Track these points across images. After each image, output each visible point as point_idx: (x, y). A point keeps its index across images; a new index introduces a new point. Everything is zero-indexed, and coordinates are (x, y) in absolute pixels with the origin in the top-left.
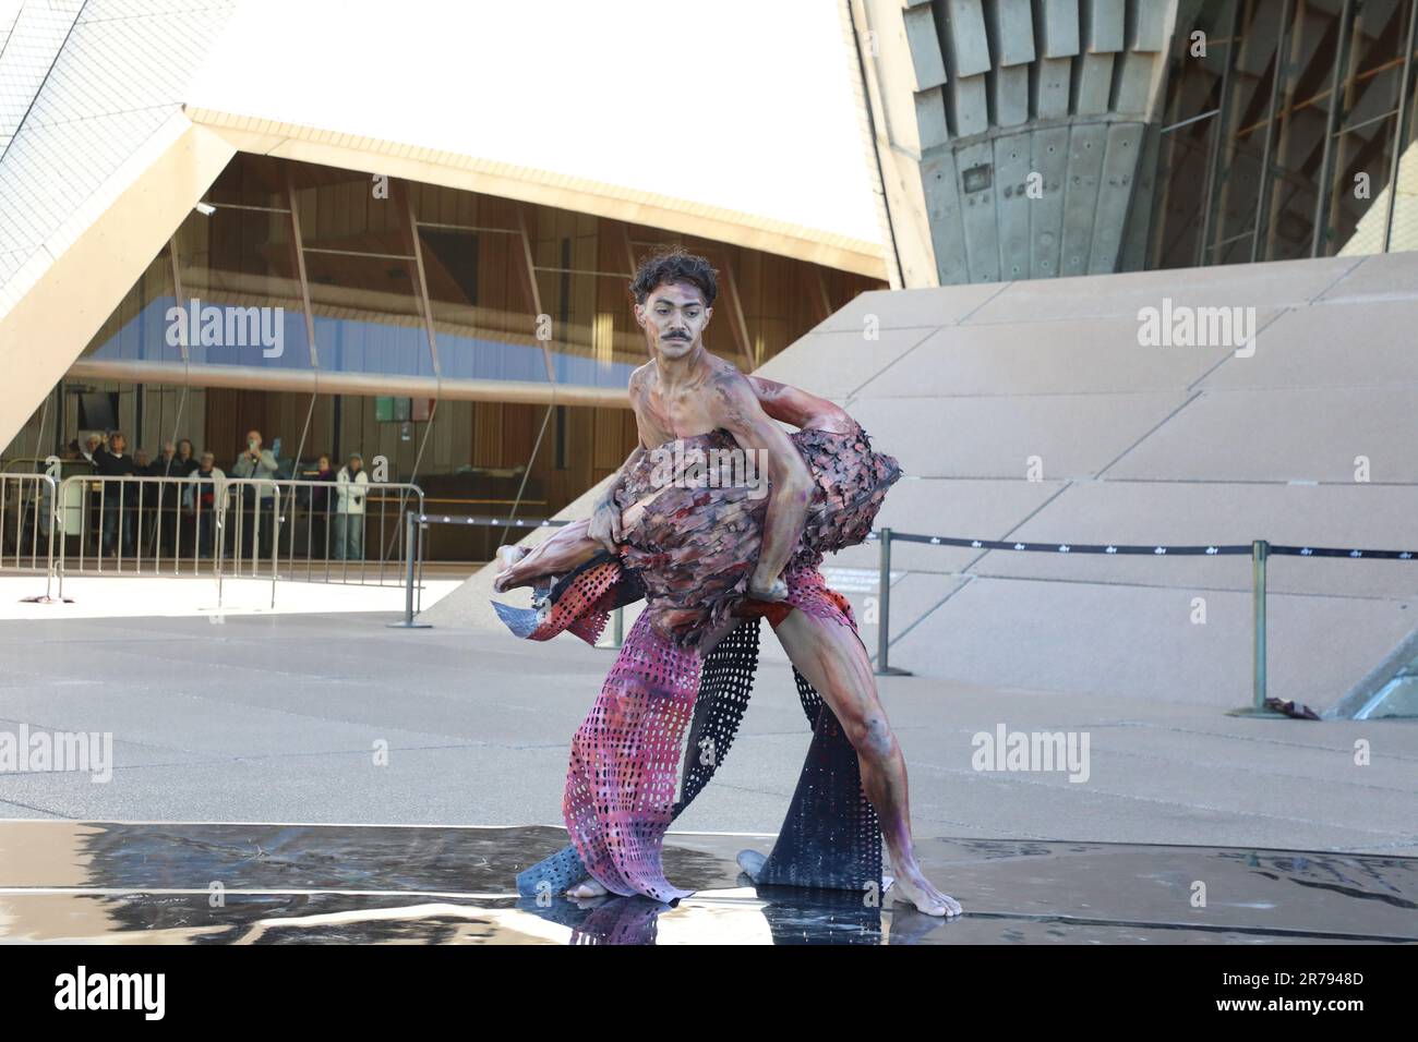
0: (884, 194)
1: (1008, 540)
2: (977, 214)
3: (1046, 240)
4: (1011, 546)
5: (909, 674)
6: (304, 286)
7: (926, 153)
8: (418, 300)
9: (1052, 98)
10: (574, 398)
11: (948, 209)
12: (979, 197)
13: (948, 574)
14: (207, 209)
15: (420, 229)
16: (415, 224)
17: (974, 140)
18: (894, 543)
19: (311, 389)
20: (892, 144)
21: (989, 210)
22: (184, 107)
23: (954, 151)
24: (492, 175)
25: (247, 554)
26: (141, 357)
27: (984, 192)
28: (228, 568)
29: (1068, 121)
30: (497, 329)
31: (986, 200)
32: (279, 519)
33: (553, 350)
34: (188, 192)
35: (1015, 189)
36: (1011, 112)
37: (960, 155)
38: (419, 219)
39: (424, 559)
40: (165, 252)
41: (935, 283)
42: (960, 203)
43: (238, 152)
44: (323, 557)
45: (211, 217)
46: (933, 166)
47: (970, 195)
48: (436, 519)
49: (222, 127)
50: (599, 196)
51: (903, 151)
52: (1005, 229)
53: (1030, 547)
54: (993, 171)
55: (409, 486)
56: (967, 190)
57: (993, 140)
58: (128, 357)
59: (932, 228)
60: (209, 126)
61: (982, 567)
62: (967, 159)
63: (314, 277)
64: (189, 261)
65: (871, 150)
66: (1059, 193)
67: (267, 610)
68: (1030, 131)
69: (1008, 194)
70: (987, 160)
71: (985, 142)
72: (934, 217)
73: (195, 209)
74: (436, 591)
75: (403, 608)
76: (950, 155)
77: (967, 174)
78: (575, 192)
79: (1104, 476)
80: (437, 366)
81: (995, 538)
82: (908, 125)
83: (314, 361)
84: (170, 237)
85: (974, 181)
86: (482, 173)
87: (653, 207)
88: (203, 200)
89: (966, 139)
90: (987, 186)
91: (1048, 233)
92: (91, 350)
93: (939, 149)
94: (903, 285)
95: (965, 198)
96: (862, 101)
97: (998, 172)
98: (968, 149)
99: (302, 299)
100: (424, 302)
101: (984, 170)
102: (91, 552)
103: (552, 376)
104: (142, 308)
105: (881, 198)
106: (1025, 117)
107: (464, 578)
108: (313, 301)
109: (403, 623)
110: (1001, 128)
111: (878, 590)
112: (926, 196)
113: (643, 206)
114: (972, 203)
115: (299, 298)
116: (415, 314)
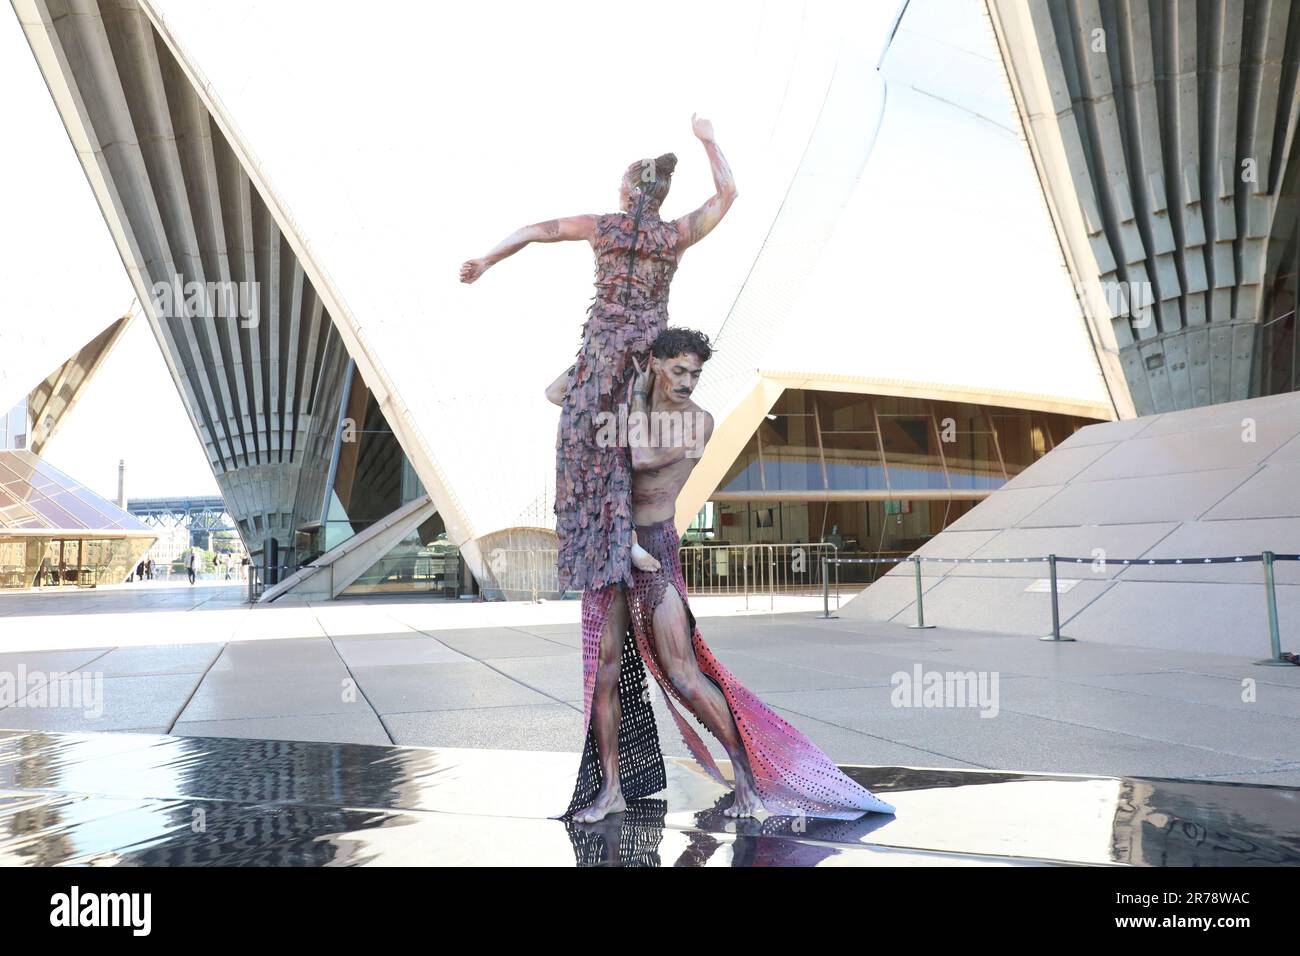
0: (1103, 375)
1: (1143, 558)
2: (1157, 381)
3: (1201, 392)
4: (1146, 562)
5: (1073, 640)
6: (821, 450)
7: (1122, 350)
8: (879, 452)
9: (1194, 313)
10: (962, 496)
11: (1139, 379)
12: (1157, 372)
13: (1105, 580)
14: (772, 417)
15: (879, 418)
16: (876, 415)
17: (1150, 341)
18: (1057, 563)
20: (1104, 348)
21: (1164, 378)
22: (758, 371)
23: (1139, 348)
26: (748, 489)
27: (1160, 369)
29: (1207, 326)
31: (1161, 373)
32: (772, 564)
33: (950, 472)
34: (763, 410)
35: (1178, 366)
36: (1171, 324)
37: (1142, 350)
38: (879, 413)
39: (840, 581)
40: (754, 437)
41: (1135, 416)
42: (1146, 377)
43: (787, 392)
45: (774, 421)
46: (1126, 358)
47: (1153, 371)
49: (777, 378)
50: (969, 393)
51: (1109, 351)
52: (1175, 387)
53: (1158, 562)
54: (1164, 357)
56: (1149, 368)
57: (1162, 340)
58: (739, 490)
59: (1130, 390)
60: (771, 378)
61: (1124, 576)
62: (1147, 352)
63: (826, 445)
64: (766, 444)
65: (1093, 353)
66: (1206, 366)
67: (769, 612)
68: (1184, 334)
69: (1175, 368)
70: (1160, 351)
71: (1157, 341)
72: (1131, 385)
73: (766, 418)
74: (842, 600)
75: (823, 609)
76: (1136, 351)
77: (1148, 360)
78: (955, 392)
79: (1203, 518)
80: (888, 484)
81: (1135, 558)
82: (1110, 337)
83: (826, 486)
84: (755, 430)
85: (1153, 363)
86: (906, 388)
87: (998, 397)
88: (770, 413)
89: (1145, 341)
90: (1161, 365)
91: (1202, 388)
92: (720, 488)
93: (1129, 348)
94: (1119, 419)
95: (1149, 373)
96: (1085, 327)
97: (1167, 358)
98: (1148, 347)
99: (820, 456)
100: (882, 453)
101: (1158, 356)
102: (732, 584)
103: (949, 485)
105: (1102, 378)
106: (1180, 326)
107: (857, 592)
108: (826, 457)
109: (824, 616)
110: (1166, 334)
111: (1050, 590)
112: (1125, 372)
113: (993, 396)
114: (1153, 375)
115: (818, 456)
116: (877, 460)
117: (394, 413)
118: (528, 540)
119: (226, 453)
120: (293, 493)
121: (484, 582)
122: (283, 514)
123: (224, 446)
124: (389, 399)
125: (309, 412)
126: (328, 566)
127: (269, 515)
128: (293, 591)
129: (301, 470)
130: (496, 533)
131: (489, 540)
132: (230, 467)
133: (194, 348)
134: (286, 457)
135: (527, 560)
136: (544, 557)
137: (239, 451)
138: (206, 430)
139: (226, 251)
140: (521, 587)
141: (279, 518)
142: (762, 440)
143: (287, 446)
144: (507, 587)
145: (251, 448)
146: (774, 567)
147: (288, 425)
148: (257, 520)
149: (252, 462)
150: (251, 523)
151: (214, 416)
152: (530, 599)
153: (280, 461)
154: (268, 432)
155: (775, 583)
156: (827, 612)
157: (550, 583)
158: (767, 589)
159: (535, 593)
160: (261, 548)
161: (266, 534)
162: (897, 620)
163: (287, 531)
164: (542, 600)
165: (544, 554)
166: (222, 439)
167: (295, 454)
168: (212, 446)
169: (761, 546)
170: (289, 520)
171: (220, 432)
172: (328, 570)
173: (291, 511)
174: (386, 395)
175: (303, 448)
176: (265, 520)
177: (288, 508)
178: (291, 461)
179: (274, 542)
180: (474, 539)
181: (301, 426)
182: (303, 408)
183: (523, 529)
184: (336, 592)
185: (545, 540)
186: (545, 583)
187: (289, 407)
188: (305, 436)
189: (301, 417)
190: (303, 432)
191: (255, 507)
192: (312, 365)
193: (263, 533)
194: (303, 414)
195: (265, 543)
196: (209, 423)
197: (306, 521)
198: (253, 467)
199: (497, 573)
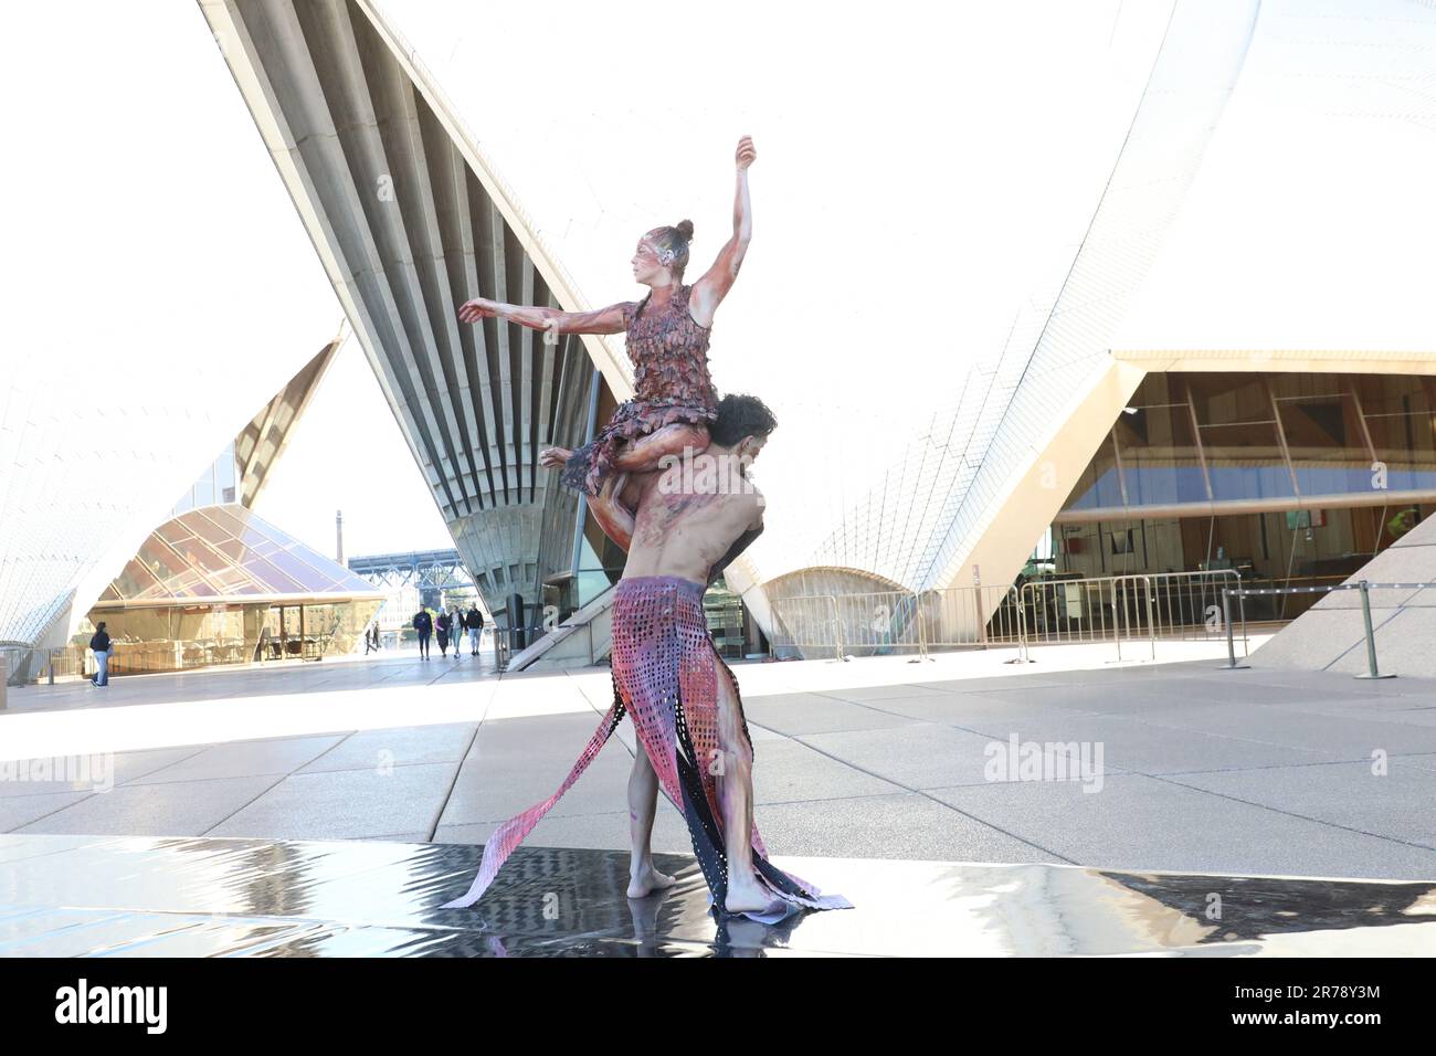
6: (1200, 450)
8: (1280, 448)
10: (1402, 499)
14: (1132, 411)
15: (1278, 402)
16: (1274, 400)
19: (1209, 513)
22: (1110, 352)
24: (1323, 360)
25: (1133, 624)
26: (1098, 506)
28: (1123, 634)
30: (1306, 459)
32: (1149, 600)
34: (1119, 401)
38: (1277, 396)
39: (1247, 619)
40: (1109, 438)
43: (1150, 377)
44: (1191, 623)
45: (1135, 415)
48: (1255, 592)
49: (1135, 360)
55: (1230, 571)
58: (1089, 507)
60: (1128, 360)
63: (1206, 443)
64: (1125, 445)
67: (1150, 662)
73: (1124, 412)
74: (1253, 643)
75: (1226, 655)
80: (1296, 490)
83: (1210, 495)
84: (1110, 427)
86: (1316, 360)
88: (1130, 405)
92: (1068, 505)
99: (1199, 458)
100: (1284, 449)
104: (1096, 480)
107: (1276, 631)
108: (1207, 458)
109: (1229, 666)
115: (1195, 458)
116: (1278, 457)
118: (825, 583)
119: (457, 496)
120: (536, 540)
121: (776, 637)
122: (526, 565)
123: (454, 486)
126: (586, 624)
127: (511, 567)
128: (546, 656)
129: (544, 511)
130: (787, 576)
131: (778, 585)
132: (463, 510)
133: (414, 373)
134: (526, 496)
135: (827, 609)
136: (849, 604)
137: (471, 492)
138: (433, 469)
139: (442, 254)
140: (822, 642)
141: (522, 570)
142: (1119, 442)
143: (526, 483)
144: (804, 643)
145: (485, 488)
146: (1154, 604)
147: (526, 458)
148: (497, 573)
149: (488, 504)
150: (490, 577)
151: (441, 452)
152: (833, 655)
153: (520, 501)
154: (503, 468)
155: (1156, 624)
156: (1233, 660)
157: (858, 637)
158: (1145, 633)
159: (840, 648)
160: (504, 606)
161: (509, 589)
162: (1337, 668)
163: (533, 584)
164: (848, 657)
165: (848, 599)
166: (452, 479)
167: (536, 492)
168: (441, 488)
169: (1134, 577)
170: (534, 571)
171: (449, 471)
172: (587, 629)
173: (535, 561)
175: (545, 485)
176: (506, 573)
177: (532, 557)
178: (532, 500)
179: (519, 599)
180: (759, 584)
182: (542, 437)
183: (819, 570)
184: (597, 655)
185: (847, 582)
186: (850, 635)
187: (526, 437)
191: (495, 558)
192: (550, 384)
193: (505, 589)
194: (543, 444)
195: (508, 600)
196: (435, 461)
197: (554, 572)
198: (488, 511)
199: (790, 626)
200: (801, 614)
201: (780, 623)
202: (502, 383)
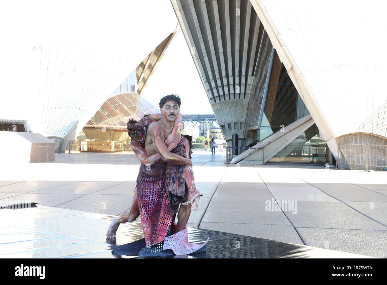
117: (295, 75)
118: (363, 139)
119: (216, 94)
120: (245, 113)
121: (339, 160)
122: (241, 123)
123: (215, 91)
124: (292, 68)
125: (253, 75)
126: (262, 148)
127: (234, 123)
128: (246, 159)
129: (249, 102)
130: (346, 135)
131: (342, 139)
132: (218, 100)
133: (202, 46)
134: (242, 96)
135: (362, 150)
136: (372, 149)
137: (221, 93)
138: (207, 84)
140: (359, 163)
141: (239, 125)
143: (243, 91)
144: (352, 163)
145: (226, 92)
147: (243, 81)
148: (229, 125)
149: (227, 98)
150: (226, 126)
151: (211, 77)
152: (364, 169)
153: (239, 98)
154: (234, 84)
157: (375, 162)
159: (367, 166)
160: (231, 138)
161: (233, 132)
163: (242, 130)
164: (371, 170)
165: (372, 146)
166: (214, 88)
167: (246, 95)
168: (210, 91)
170: (243, 125)
171: (213, 85)
172: (262, 150)
173: (244, 121)
174: (291, 66)
175: (250, 92)
176: (233, 125)
177: (243, 120)
178: (244, 98)
179: (237, 136)
180: (334, 138)
181: (249, 82)
182: (250, 73)
183: (360, 134)
184: (266, 161)
185: (372, 140)
186: (372, 162)
187: (244, 73)
188: (251, 86)
189: (249, 77)
190: (250, 84)
191: (229, 119)
192: (255, 52)
193: (232, 131)
194: (250, 76)
195: (233, 136)
196: (208, 80)
197: (251, 126)
198: (228, 101)
199: (346, 155)
200: (351, 151)
201: (342, 154)
202: (236, 51)
